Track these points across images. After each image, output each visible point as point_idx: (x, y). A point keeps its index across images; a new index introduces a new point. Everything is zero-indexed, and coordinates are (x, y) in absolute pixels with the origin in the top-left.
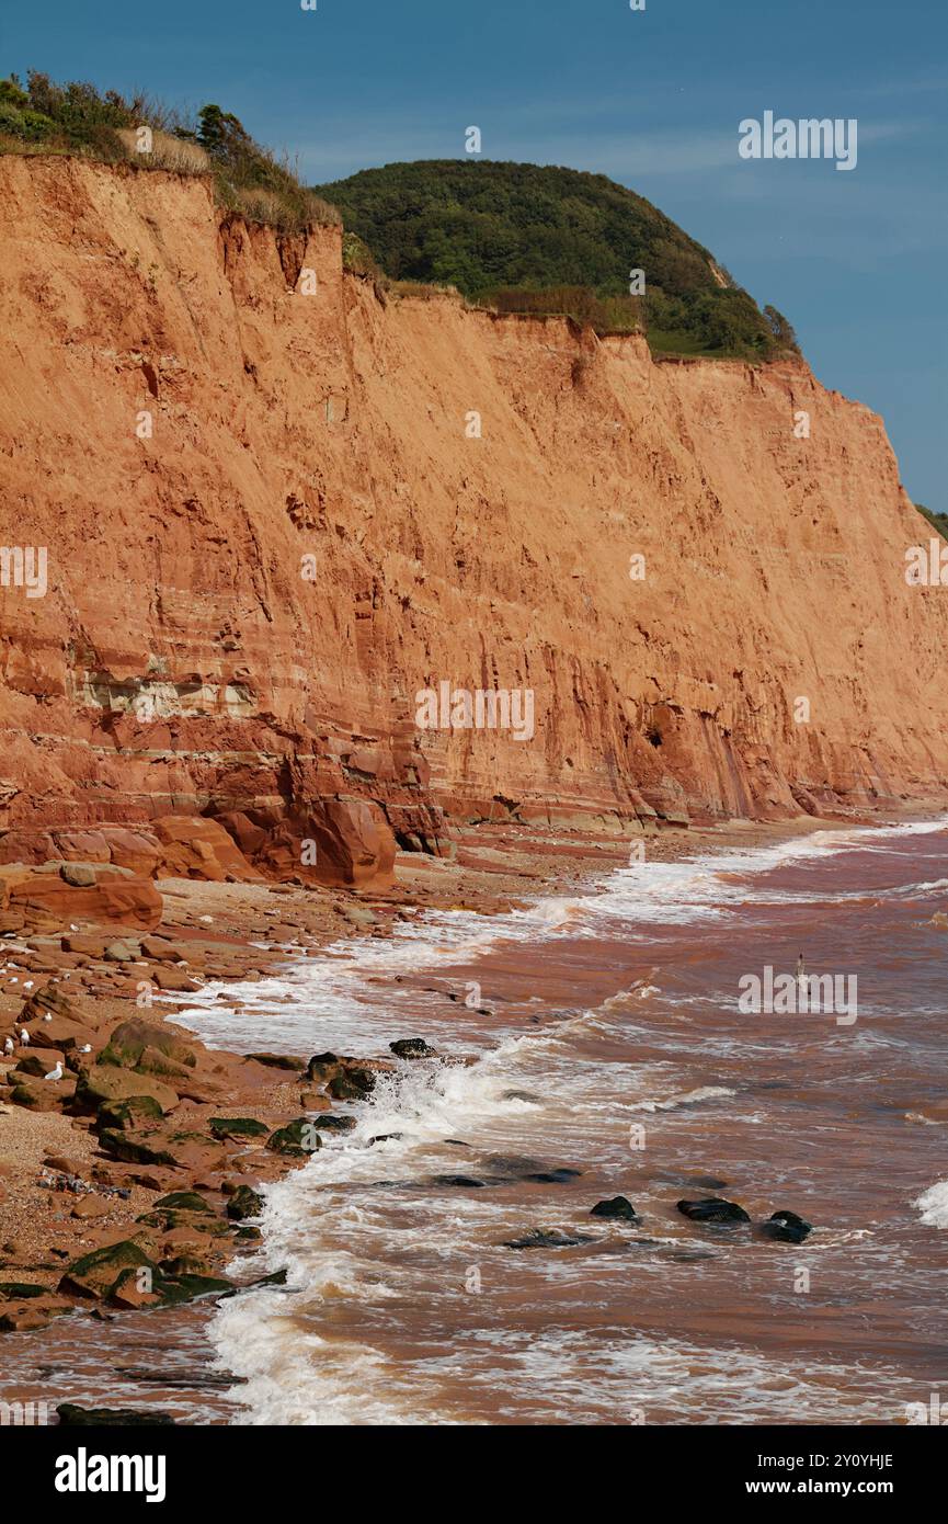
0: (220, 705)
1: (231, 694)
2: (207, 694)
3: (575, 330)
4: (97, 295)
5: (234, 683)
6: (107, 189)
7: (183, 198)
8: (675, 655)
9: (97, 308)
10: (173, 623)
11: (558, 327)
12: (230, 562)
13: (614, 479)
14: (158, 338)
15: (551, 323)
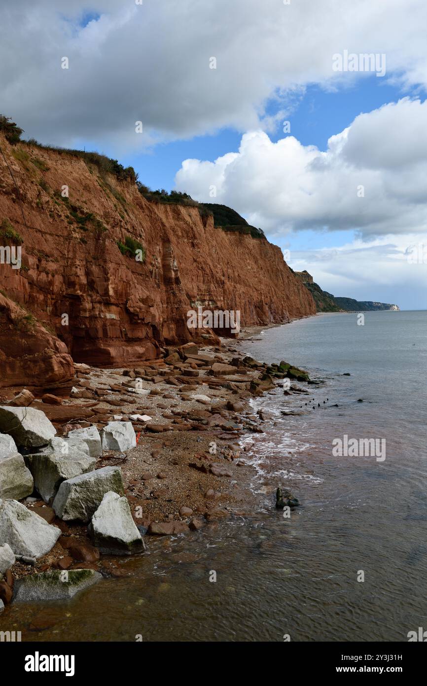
0: (209, 305)
1: (210, 303)
2: (207, 303)
3: (240, 233)
4: (183, 229)
5: (211, 301)
6: (183, 210)
7: (194, 211)
8: (261, 293)
9: (183, 232)
10: (200, 290)
11: (237, 233)
12: (209, 278)
13: (248, 261)
14: (194, 237)
15: (236, 232)
